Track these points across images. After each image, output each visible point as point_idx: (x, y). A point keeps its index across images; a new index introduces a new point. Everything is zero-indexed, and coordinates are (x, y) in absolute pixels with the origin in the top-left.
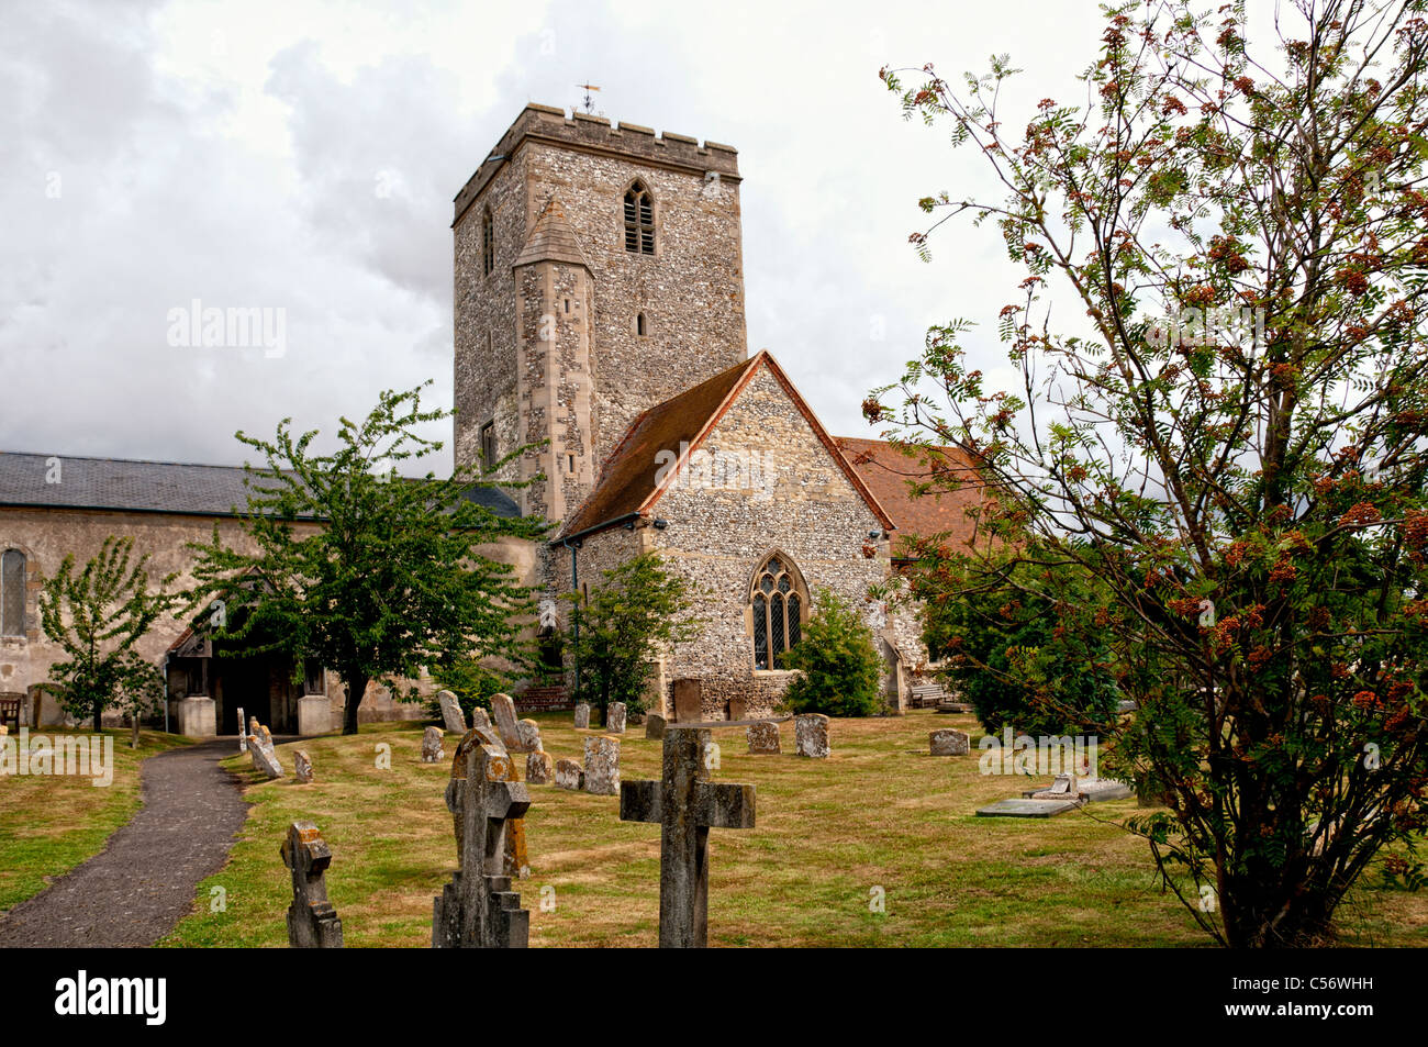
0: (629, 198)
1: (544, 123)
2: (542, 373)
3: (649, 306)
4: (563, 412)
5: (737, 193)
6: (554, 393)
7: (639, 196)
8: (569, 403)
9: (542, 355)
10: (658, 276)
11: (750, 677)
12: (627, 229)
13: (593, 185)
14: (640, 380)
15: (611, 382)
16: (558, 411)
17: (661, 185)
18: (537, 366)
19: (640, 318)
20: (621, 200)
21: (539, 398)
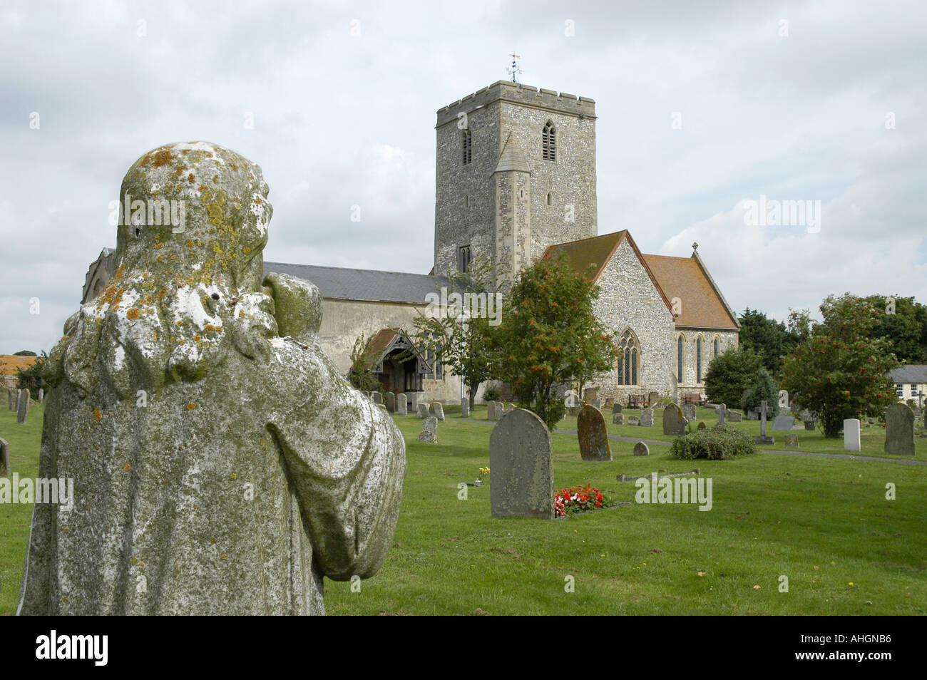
0: (545, 131)
1: (508, 91)
2: (510, 229)
3: (553, 189)
4: (519, 249)
5: (594, 125)
6: (516, 240)
7: (550, 128)
8: (522, 245)
9: (510, 219)
10: (557, 173)
11: (616, 389)
12: (544, 147)
13: (529, 124)
14: (548, 229)
15: (536, 230)
16: (517, 249)
17: (559, 122)
18: (507, 224)
19: (548, 195)
20: (541, 132)
21: (507, 241)
